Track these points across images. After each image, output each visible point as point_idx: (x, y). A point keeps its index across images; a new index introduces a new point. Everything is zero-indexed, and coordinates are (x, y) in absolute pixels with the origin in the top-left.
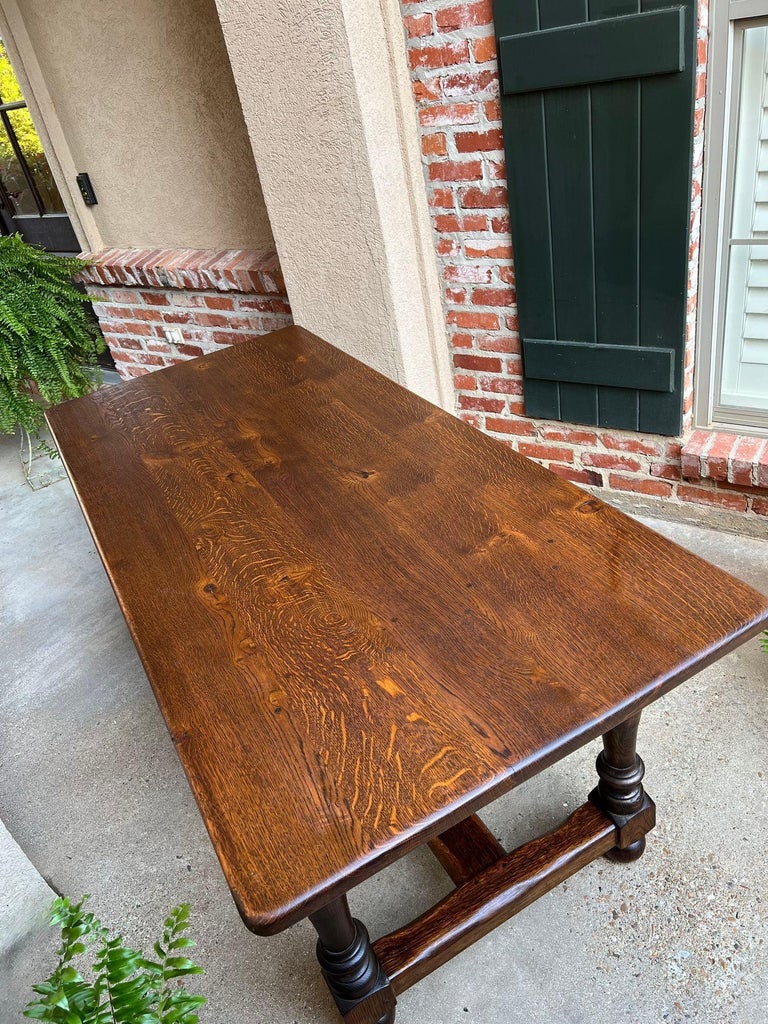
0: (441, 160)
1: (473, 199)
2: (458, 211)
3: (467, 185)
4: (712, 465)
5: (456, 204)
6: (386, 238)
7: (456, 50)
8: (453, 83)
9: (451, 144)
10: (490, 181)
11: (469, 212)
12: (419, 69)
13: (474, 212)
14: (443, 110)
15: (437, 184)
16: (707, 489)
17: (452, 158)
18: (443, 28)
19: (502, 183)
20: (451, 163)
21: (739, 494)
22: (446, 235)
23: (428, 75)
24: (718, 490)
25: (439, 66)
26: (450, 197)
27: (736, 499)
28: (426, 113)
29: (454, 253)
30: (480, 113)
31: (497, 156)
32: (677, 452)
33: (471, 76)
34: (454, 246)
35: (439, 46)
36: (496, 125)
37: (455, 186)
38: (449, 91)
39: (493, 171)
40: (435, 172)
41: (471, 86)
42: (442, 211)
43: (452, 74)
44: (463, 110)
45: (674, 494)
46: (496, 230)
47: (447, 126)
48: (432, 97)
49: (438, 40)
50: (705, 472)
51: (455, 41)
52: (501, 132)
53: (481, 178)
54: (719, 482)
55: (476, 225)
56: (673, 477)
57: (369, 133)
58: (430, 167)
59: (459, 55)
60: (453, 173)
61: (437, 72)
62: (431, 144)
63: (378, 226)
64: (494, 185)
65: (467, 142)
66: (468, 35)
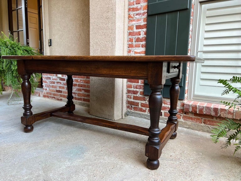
0: (132, 31)
1: (138, 40)
2: (134, 43)
3: (137, 37)
4: (193, 107)
5: (134, 41)
6: (116, 41)
7: (139, 8)
8: (137, 15)
9: (135, 28)
10: (143, 35)
11: (136, 43)
12: (130, 12)
13: (138, 43)
14: (134, 20)
15: (130, 37)
16: (191, 116)
17: (134, 31)
18: (136, 4)
19: (145, 36)
20: (134, 32)
21: (200, 118)
22: (130, 49)
23: (132, 13)
24: (194, 117)
25: (135, 11)
26: (132, 39)
27: (199, 119)
28: (130, 21)
29: (131, 53)
30: (142, 20)
31: (145, 30)
32: (183, 105)
33: (141, 13)
34: (132, 51)
35: (135, 7)
36: (145, 23)
37: (134, 37)
38: (136, 16)
39: (143, 33)
40: (130, 34)
41: (141, 15)
42: (130, 43)
43: (137, 13)
44: (138, 20)
45: (182, 118)
46: (142, 47)
47: (134, 24)
48: (132, 17)
49: (135, 6)
50: (191, 110)
51: (139, 6)
52: (146, 24)
53: (140, 35)
54: (194, 113)
55: (138, 46)
56: (182, 113)
57: (117, 16)
58: (129, 33)
59: (139, 9)
60: (134, 34)
61: (134, 13)
62: (130, 28)
63: (115, 37)
64: (143, 36)
65: (138, 27)
66: (142, 5)
